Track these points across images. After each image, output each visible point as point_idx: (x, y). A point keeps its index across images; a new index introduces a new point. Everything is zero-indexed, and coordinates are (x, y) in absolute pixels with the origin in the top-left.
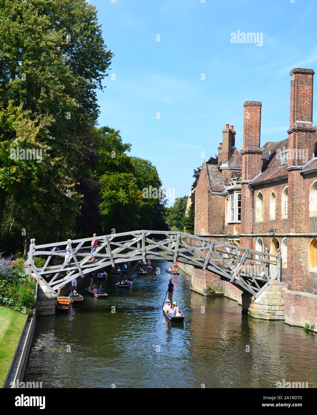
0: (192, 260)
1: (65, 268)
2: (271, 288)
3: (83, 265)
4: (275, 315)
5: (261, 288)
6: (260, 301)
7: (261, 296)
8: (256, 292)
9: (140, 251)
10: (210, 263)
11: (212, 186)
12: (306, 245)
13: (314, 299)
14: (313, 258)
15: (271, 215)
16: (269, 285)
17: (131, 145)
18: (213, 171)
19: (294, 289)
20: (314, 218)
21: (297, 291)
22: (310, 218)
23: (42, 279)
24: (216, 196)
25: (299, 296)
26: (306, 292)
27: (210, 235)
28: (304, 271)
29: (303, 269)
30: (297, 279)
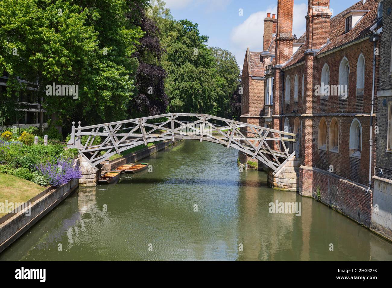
0: (217, 139)
1: (103, 146)
2: (290, 164)
3: (119, 144)
4: (292, 188)
5: (281, 164)
6: (279, 175)
7: (280, 171)
8: (277, 167)
9: (170, 132)
10: (233, 142)
11: (253, 72)
12: (318, 124)
13: (321, 174)
14: (323, 137)
15: (295, 98)
16: (288, 161)
17: (208, 37)
18: (256, 58)
19: (307, 165)
20: (323, 99)
21: (309, 166)
22: (321, 100)
23: (83, 156)
24: (257, 81)
25: (310, 170)
26: (316, 167)
27: (251, 116)
28: (315, 148)
29: (315, 146)
30: (310, 155)
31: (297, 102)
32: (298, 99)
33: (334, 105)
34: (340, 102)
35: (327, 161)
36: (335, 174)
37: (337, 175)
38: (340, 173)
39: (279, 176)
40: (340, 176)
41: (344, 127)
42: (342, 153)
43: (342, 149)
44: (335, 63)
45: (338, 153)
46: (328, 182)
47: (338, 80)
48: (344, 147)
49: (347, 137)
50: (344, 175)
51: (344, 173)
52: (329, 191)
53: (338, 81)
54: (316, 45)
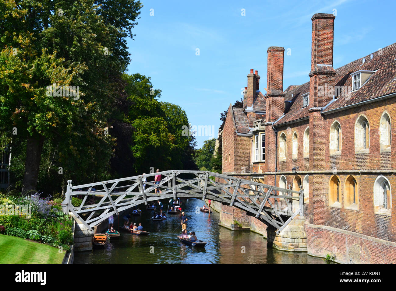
0: (220, 197)
1: (101, 206)
2: (294, 222)
3: (118, 204)
4: (298, 248)
5: (285, 222)
6: (284, 234)
7: (284, 230)
8: (280, 226)
9: (171, 190)
10: (236, 200)
11: (238, 128)
12: (327, 181)
13: (335, 232)
14: (334, 194)
15: (294, 154)
16: (292, 219)
17: (161, 91)
18: (239, 114)
19: (316, 223)
20: (334, 156)
21: (318, 224)
22: (331, 156)
23: (79, 218)
24: (242, 137)
25: (320, 229)
26: (327, 225)
27: (237, 174)
28: (325, 206)
29: (324, 204)
30: (319, 213)
31: (297, 159)
32: (298, 155)
33: (349, 162)
34: (357, 159)
35: (342, 219)
36: (355, 233)
37: (357, 233)
38: (362, 231)
39: (283, 236)
40: (363, 234)
41: (365, 184)
42: (363, 211)
43: (363, 206)
44: (349, 120)
45: (358, 210)
46: (346, 241)
47: (354, 136)
48: (367, 204)
49: (370, 194)
50: (367, 233)
51: (368, 231)
52: (348, 249)
53: (354, 138)
54: (322, 102)
